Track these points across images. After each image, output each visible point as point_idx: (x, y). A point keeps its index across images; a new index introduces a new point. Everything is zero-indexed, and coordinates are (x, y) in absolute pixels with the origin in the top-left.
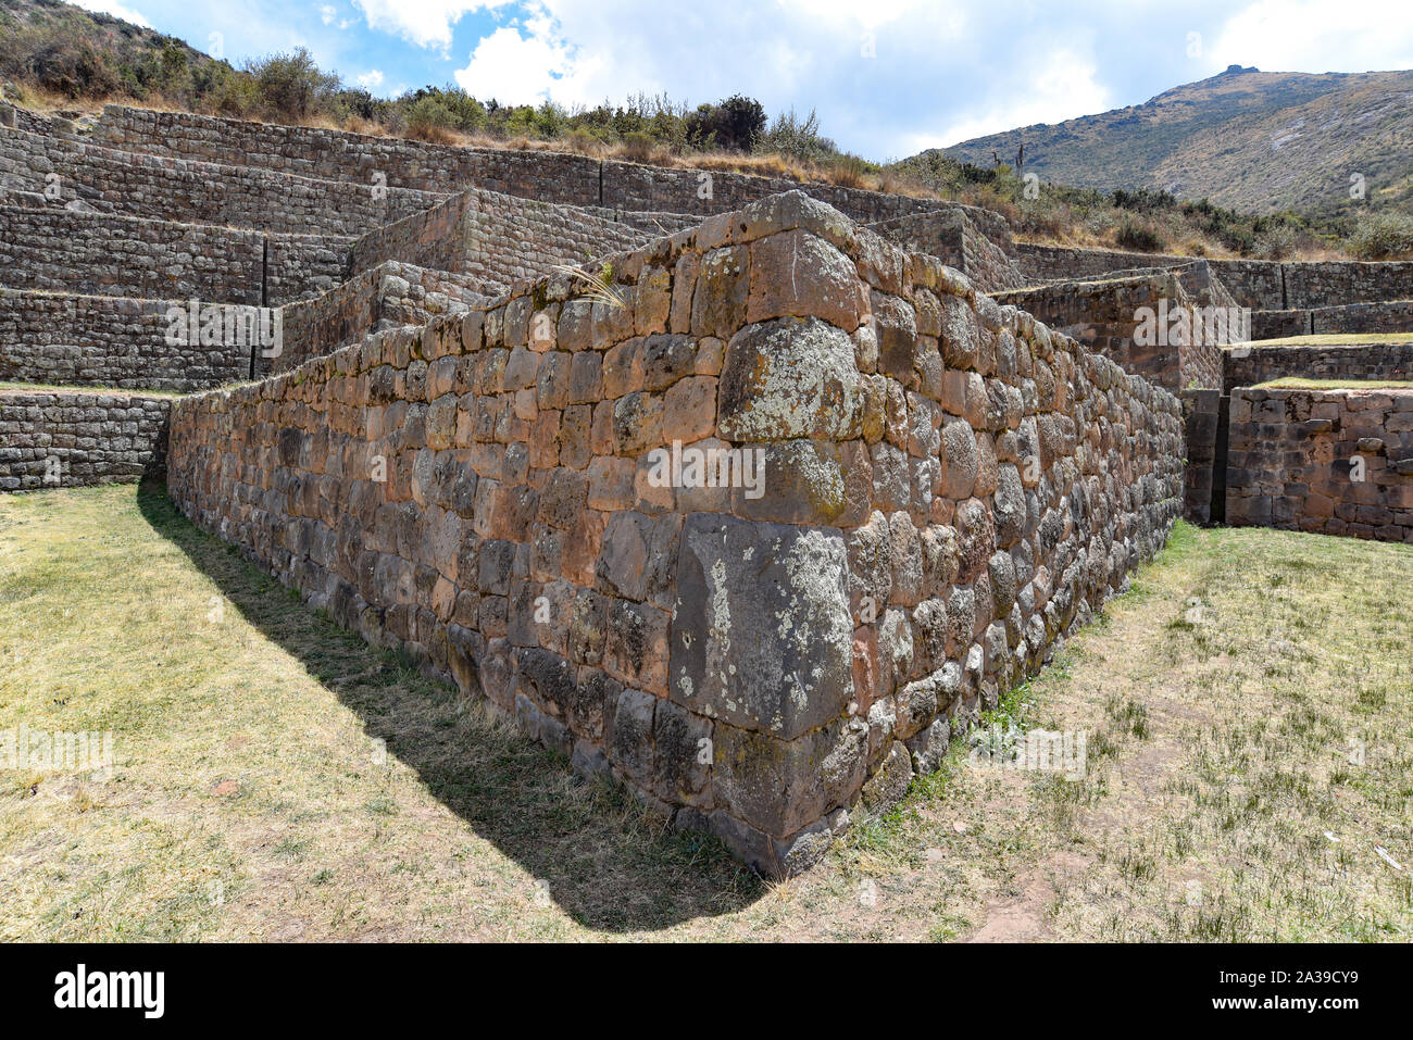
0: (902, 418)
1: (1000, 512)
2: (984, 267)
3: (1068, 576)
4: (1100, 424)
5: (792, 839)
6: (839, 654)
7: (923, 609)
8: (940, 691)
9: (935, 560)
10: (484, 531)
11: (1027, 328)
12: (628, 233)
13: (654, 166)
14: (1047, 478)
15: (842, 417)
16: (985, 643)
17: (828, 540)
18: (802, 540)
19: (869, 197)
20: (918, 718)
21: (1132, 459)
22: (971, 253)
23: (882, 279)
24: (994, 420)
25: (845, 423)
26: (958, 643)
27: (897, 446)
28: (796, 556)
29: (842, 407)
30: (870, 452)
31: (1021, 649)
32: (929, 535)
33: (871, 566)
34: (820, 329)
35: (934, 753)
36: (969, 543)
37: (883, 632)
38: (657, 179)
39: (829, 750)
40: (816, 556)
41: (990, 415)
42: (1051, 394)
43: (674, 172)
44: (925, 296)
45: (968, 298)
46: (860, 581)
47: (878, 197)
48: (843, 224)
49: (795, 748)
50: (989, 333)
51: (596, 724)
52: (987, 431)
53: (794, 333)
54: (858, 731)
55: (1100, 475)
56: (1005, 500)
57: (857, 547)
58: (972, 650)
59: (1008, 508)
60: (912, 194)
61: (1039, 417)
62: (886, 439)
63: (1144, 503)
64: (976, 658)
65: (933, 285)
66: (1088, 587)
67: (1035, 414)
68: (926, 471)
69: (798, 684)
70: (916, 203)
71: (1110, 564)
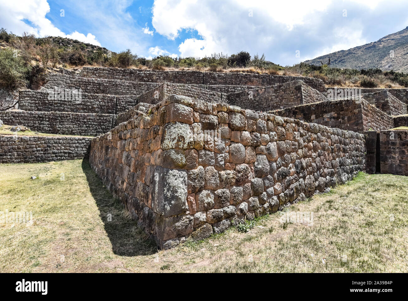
0: (211, 144)
1: (256, 168)
2: (310, 96)
3: (292, 186)
4: (313, 143)
5: (166, 241)
6: (180, 199)
7: (219, 191)
8: (225, 213)
9: (224, 179)
10: (132, 170)
11: (271, 118)
12: (207, 92)
13: (218, 72)
14: (281, 158)
15: (184, 144)
16: (248, 202)
17: (180, 172)
18: (170, 172)
19: (280, 77)
20: (215, 218)
21: (332, 153)
22: (305, 92)
23: (204, 111)
24: (253, 143)
25: (186, 146)
26: (235, 201)
27: (209, 150)
28: (168, 175)
29: (184, 141)
30: (198, 152)
31: (266, 205)
32: (223, 173)
33: (195, 179)
34: (179, 124)
35: (222, 228)
36: (240, 175)
37: (201, 195)
38: (219, 76)
39: (178, 221)
40: (174, 176)
41: (252, 142)
42: (283, 135)
43: (223, 74)
44: (222, 113)
45: (241, 112)
46: (191, 182)
47: (283, 77)
48: (190, 100)
49: (167, 220)
50: (252, 121)
51: (142, 215)
52: (251, 146)
53: (171, 126)
54: (189, 218)
55: (312, 158)
56: (258, 164)
57: (191, 174)
58: (242, 204)
59: (260, 166)
60: (293, 75)
61: (278, 142)
62: (204, 149)
63: (340, 166)
64: (243, 205)
65: (226, 110)
66: (305, 190)
67: (276, 141)
68: (220, 157)
69: (167, 204)
70: (294, 78)
71: (317, 184)
